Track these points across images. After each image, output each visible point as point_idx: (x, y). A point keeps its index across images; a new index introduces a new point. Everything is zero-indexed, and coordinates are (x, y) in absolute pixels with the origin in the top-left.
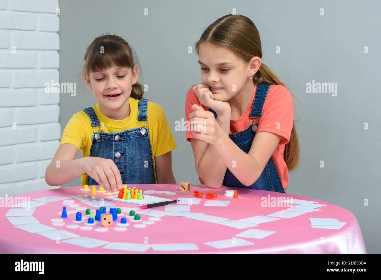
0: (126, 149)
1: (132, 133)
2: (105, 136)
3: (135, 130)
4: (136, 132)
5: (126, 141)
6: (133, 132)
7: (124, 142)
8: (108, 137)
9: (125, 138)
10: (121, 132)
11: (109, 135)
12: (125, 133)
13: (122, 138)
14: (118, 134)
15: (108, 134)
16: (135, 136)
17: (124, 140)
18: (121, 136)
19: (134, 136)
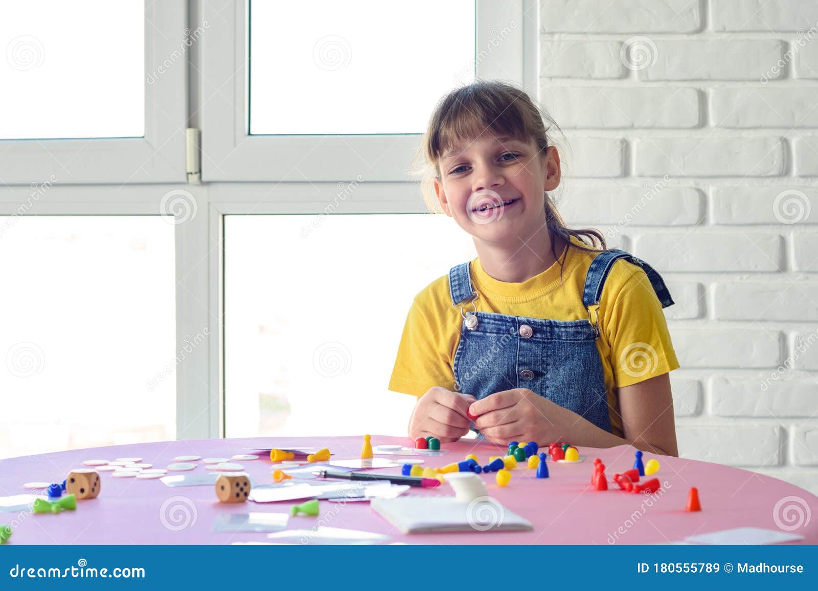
0: (547, 365)
1: (567, 332)
2: (500, 323)
3: (575, 326)
4: (579, 330)
5: (550, 345)
6: (568, 330)
7: (543, 348)
8: (506, 325)
9: (548, 339)
10: (536, 320)
11: (508, 319)
12: (546, 326)
13: (539, 335)
14: (528, 323)
15: (505, 317)
16: (575, 340)
17: (544, 343)
18: (535, 331)
19: (570, 340)
